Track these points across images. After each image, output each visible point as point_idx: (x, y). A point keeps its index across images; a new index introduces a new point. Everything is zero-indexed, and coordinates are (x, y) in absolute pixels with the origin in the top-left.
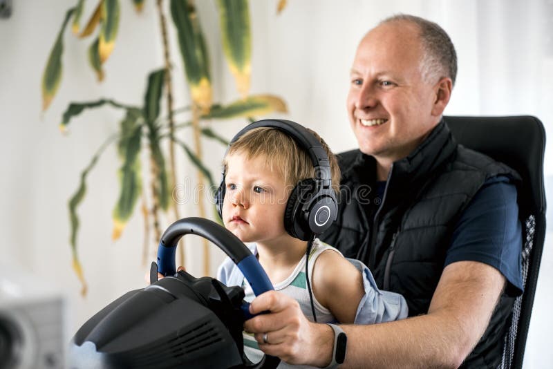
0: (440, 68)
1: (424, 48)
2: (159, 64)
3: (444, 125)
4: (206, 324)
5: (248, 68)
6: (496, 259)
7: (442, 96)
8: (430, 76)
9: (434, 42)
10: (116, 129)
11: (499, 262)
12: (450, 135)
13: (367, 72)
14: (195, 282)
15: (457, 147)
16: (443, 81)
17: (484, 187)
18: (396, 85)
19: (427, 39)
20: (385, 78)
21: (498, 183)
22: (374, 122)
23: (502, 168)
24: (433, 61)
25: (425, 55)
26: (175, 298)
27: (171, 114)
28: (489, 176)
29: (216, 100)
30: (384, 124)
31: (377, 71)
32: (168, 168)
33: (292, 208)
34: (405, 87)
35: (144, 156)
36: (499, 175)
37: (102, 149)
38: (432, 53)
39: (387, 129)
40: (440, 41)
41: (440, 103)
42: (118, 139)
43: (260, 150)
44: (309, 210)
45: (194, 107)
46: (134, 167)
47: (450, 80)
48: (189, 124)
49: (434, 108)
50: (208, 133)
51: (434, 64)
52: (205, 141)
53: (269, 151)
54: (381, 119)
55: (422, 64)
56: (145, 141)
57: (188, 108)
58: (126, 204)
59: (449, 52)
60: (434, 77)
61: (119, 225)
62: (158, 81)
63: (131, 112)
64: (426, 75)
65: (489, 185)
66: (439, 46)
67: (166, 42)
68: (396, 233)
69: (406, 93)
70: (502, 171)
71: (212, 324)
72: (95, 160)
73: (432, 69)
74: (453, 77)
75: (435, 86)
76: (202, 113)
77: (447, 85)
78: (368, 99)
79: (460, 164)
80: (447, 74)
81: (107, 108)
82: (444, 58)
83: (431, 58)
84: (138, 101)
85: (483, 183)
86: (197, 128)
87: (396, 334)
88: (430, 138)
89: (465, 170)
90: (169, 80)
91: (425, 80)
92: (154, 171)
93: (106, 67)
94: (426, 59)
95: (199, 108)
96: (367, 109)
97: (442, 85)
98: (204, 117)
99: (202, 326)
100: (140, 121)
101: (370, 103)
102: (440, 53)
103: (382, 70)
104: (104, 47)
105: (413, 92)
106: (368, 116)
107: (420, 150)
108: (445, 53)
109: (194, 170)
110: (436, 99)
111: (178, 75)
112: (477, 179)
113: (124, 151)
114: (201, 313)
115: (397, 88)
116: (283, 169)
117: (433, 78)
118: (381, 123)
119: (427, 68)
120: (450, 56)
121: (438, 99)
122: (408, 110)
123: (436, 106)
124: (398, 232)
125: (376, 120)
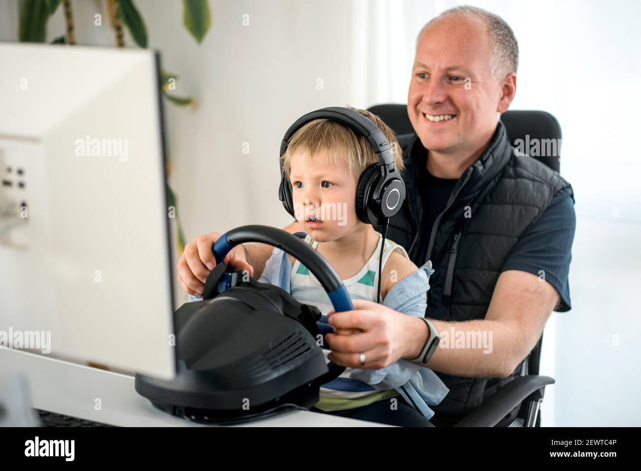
0: (509, 63)
1: (494, 43)
6: (554, 276)
7: (506, 92)
8: (499, 72)
13: (436, 67)
16: (510, 77)
19: (496, 34)
20: (455, 73)
22: (442, 118)
24: (502, 56)
26: (254, 309)
28: (556, 191)
30: (451, 121)
33: (362, 198)
34: (477, 82)
38: (501, 48)
41: (506, 99)
43: (320, 146)
44: (381, 198)
49: (500, 104)
51: (503, 59)
53: (329, 144)
55: (492, 60)
60: (503, 72)
64: (495, 71)
68: (458, 234)
69: (477, 89)
73: (500, 64)
75: (501, 82)
77: (513, 81)
78: (438, 95)
79: (524, 172)
80: (513, 69)
89: (532, 179)
91: (494, 76)
94: (496, 55)
96: (436, 104)
99: (291, 336)
103: (453, 64)
105: (483, 88)
106: (435, 111)
110: (502, 96)
116: (346, 159)
117: (501, 74)
119: (496, 64)
121: (504, 95)
122: (478, 106)
123: (503, 102)
124: (460, 234)
125: (444, 115)
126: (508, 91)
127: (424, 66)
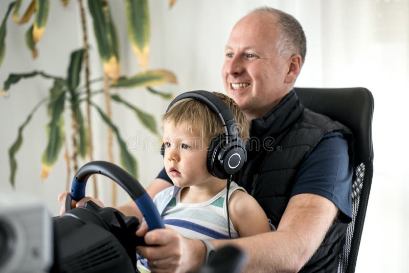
0: (292, 47)
1: (281, 31)
2: (80, 45)
3: (293, 94)
4: (107, 244)
5: (147, 49)
6: (330, 193)
7: (293, 68)
8: (284, 52)
9: (288, 27)
10: (47, 94)
11: (332, 195)
12: (298, 102)
13: (237, 48)
14: (101, 211)
15: (303, 110)
16: (294, 57)
17: (323, 140)
18: (258, 57)
19: (283, 25)
20: (250, 52)
21: (333, 137)
22: (241, 85)
23: (337, 125)
24: (287, 41)
25: (281, 36)
26: (84, 223)
27: (88, 84)
28: (326, 132)
29: (123, 73)
30: (247, 87)
31: (245, 46)
32: (86, 125)
33: (211, 158)
34: (266, 59)
35: (67, 114)
36: (334, 131)
37: (35, 110)
38: (286, 35)
39: (250, 91)
40: (293, 27)
41: (292, 74)
42: (48, 102)
44: (223, 159)
45: (105, 78)
46: (58, 124)
47: (300, 57)
48: (102, 91)
49: (287, 77)
50: (116, 98)
51: (288, 44)
52: (114, 105)
54: (246, 83)
55: (278, 43)
56: (67, 104)
57: (101, 79)
58: (52, 152)
59: (300, 36)
60: (288, 53)
61: (45, 167)
62: (78, 58)
63: (58, 81)
64: (282, 51)
65: (327, 138)
66: (292, 31)
67: (85, 29)
68: (256, 175)
69: (266, 64)
70: (337, 128)
71: (112, 244)
72: (29, 118)
73: (286, 47)
74: (303, 55)
75: (288, 61)
76: (111, 82)
77: (297, 60)
78: (237, 67)
79: (305, 124)
80: (298, 52)
81: (38, 78)
82: (296, 40)
83: (286, 39)
84: (63, 73)
85: (322, 137)
86: (107, 94)
87: (252, 247)
88: (281, 103)
89: (309, 128)
90: (87, 57)
91: (281, 55)
92: (74, 127)
93: (38, 46)
94: (282, 40)
95: (110, 79)
96: (236, 74)
97: (294, 60)
98: (113, 86)
99: (104, 245)
100: (65, 88)
101: (238, 70)
102: (293, 35)
103: (248, 45)
104: (37, 32)
105: (271, 63)
106: (237, 80)
107: (273, 112)
108: (297, 36)
109: (106, 127)
110: (289, 70)
111: (94, 54)
112: (318, 134)
113: (51, 111)
114: (104, 235)
115: (259, 60)
116: (200, 130)
117: (286, 54)
118: (246, 86)
119: (282, 46)
120: (301, 39)
121: (290, 70)
122: (266, 77)
123: (289, 75)
124: (257, 174)
125: (243, 83)
126: (294, 68)
127: (231, 48)
